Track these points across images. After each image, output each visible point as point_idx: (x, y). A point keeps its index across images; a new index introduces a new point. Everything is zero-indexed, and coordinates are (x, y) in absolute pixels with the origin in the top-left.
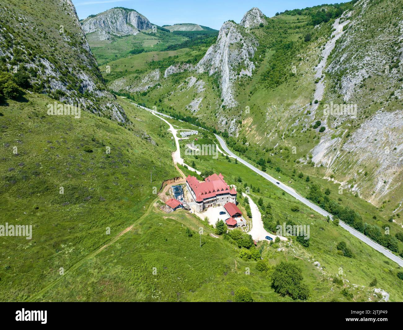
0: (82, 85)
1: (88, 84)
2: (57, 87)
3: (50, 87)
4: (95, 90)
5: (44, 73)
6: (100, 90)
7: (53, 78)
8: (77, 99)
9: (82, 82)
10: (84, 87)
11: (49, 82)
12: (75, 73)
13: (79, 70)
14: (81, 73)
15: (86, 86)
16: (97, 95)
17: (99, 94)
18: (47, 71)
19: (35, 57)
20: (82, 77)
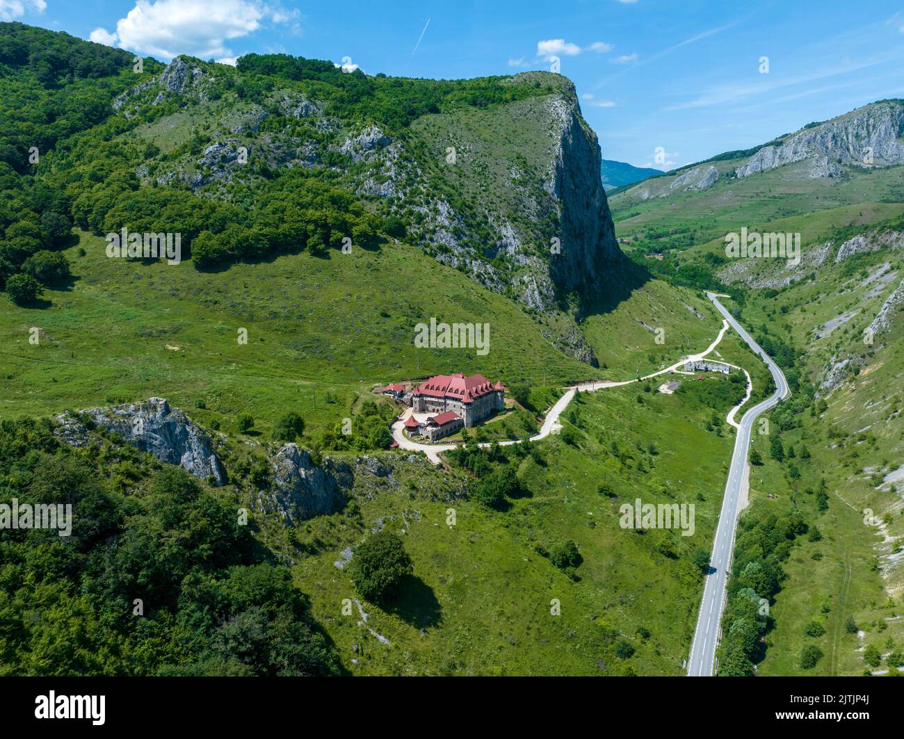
0: (498, 243)
1: (510, 243)
2: (444, 240)
3: (431, 240)
4: (518, 253)
5: (433, 219)
6: (526, 253)
7: (443, 227)
8: (467, 261)
9: (500, 238)
10: (501, 246)
11: (434, 232)
12: (495, 225)
13: (505, 221)
14: (505, 226)
15: (506, 246)
16: (518, 261)
17: (521, 261)
18: (439, 218)
19: (432, 199)
20: (504, 232)
